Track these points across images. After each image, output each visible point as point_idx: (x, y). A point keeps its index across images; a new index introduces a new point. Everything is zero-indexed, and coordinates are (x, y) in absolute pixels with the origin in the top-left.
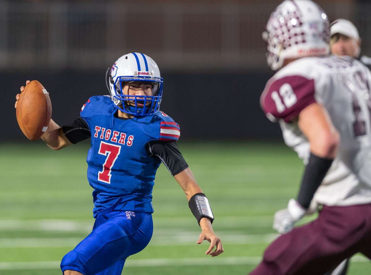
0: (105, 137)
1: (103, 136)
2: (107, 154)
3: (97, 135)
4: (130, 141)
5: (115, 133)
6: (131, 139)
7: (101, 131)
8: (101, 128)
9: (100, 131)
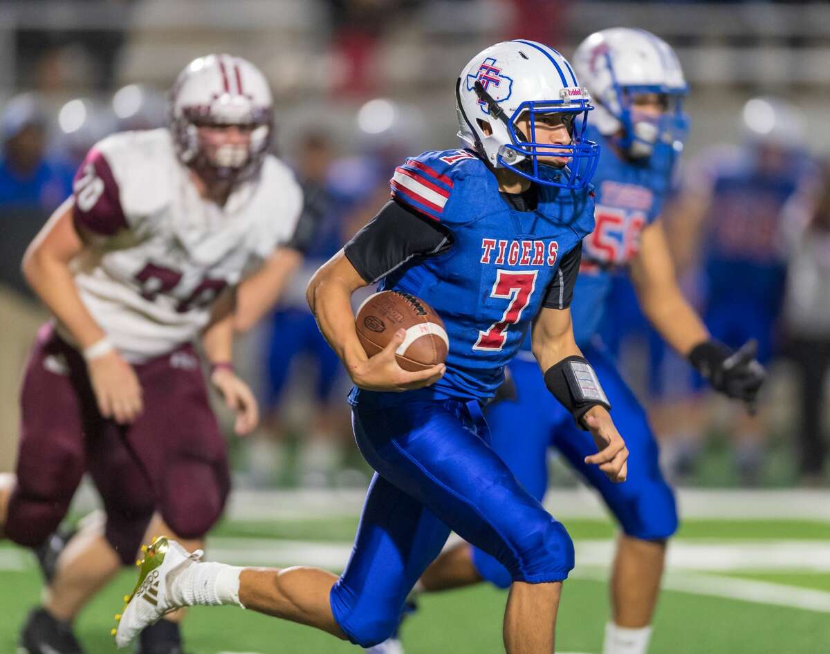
0: (508, 260)
1: (503, 258)
2: (513, 293)
3: (489, 257)
4: (553, 254)
5: (526, 245)
6: (554, 250)
7: (497, 248)
8: (495, 241)
9: (494, 248)
